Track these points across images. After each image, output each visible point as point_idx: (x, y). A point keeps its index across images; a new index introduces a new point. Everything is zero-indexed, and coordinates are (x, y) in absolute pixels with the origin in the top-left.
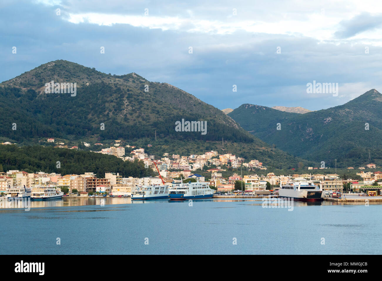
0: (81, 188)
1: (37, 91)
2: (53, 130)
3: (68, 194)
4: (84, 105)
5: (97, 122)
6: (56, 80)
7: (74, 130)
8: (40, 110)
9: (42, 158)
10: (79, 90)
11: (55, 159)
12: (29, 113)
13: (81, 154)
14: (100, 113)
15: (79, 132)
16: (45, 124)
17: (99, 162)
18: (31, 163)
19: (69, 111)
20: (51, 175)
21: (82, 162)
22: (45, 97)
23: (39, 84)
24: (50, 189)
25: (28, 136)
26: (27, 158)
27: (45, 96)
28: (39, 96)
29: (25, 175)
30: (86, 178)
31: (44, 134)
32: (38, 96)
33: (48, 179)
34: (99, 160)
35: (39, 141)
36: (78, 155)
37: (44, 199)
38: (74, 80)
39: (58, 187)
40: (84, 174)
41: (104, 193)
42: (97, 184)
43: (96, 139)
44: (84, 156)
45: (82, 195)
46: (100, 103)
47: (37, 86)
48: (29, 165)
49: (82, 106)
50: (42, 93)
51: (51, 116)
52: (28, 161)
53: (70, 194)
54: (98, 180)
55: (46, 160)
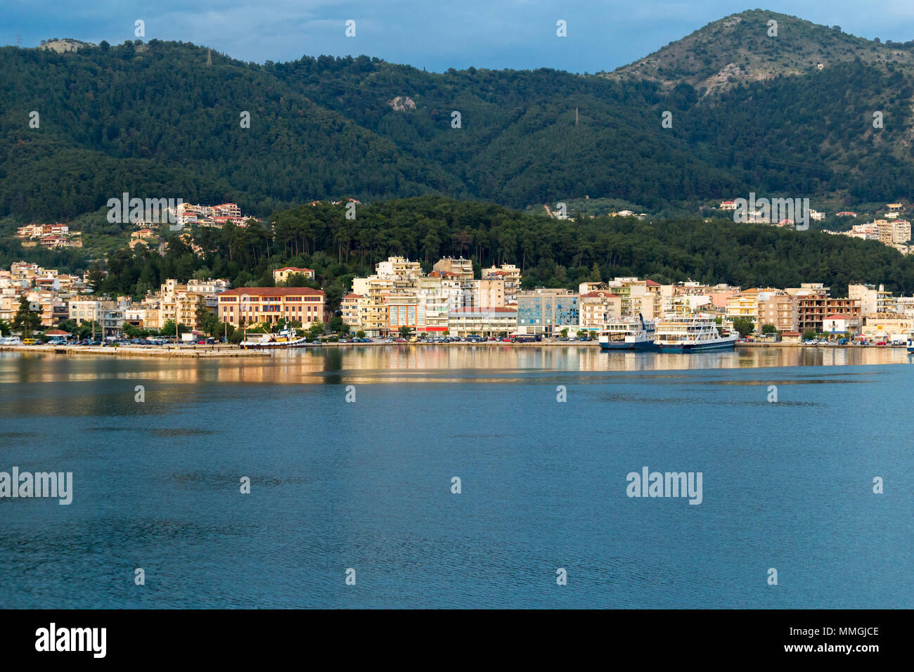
0: (785, 321)
1: (697, 88)
2: (732, 179)
3: (752, 337)
4: (811, 118)
5: (844, 159)
6: (744, 59)
7: (786, 179)
8: (705, 133)
9: (697, 248)
10: (799, 81)
11: (728, 249)
12: (677, 141)
13: (792, 238)
14: (851, 136)
15: (799, 186)
16: (717, 166)
17: (840, 257)
18: (670, 259)
19: (773, 133)
20: (716, 290)
21: (795, 259)
22: (718, 102)
23: (703, 71)
24: (702, 323)
25: (673, 196)
26: (660, 248)
27: (718, 98)
28: (702, 99)
29: (654, 290)
30: (799, 297)
31: (712, 191)
32: (699, 99)
33: (704, 300)
34: (839, 251)
35: (701, 208)
36: (787, 239)
37: (687, 349)
38: (789, 58)
39: (728, 319)
40: (800, 287)
41: (843, 335)
42: (826, 313)
43: (840, 201)
44: (802, 244)
45: (786, 340)
46: (850, 112)
47: (697, 75)
48: (665, 266)
49: (805, 120)
50: (710, 92)
51: (731, 147)
52: (661, 255)
53: (757, 337)
54: (828, 303)
55: (707, 253)
